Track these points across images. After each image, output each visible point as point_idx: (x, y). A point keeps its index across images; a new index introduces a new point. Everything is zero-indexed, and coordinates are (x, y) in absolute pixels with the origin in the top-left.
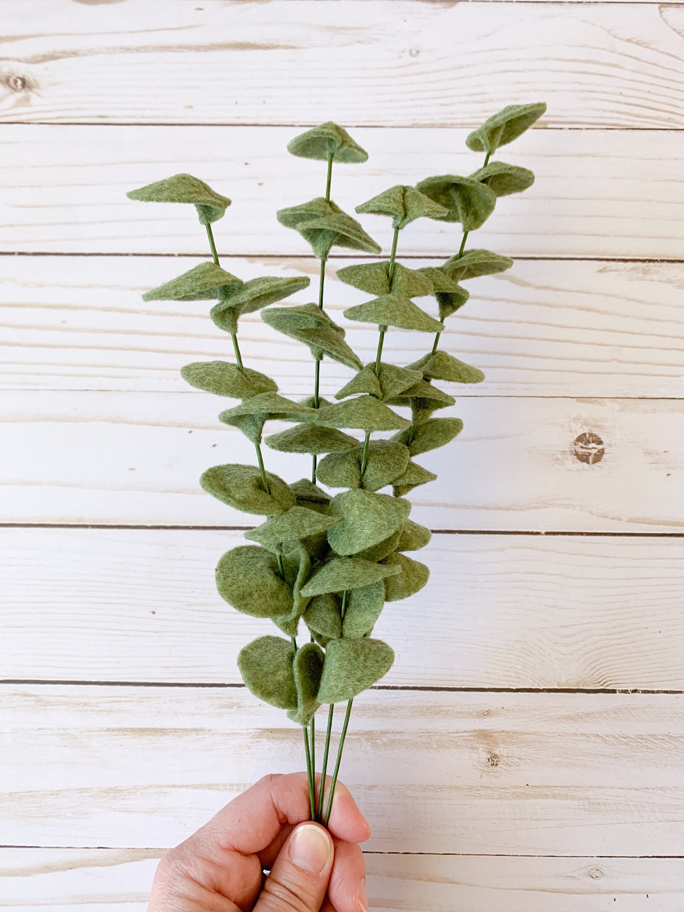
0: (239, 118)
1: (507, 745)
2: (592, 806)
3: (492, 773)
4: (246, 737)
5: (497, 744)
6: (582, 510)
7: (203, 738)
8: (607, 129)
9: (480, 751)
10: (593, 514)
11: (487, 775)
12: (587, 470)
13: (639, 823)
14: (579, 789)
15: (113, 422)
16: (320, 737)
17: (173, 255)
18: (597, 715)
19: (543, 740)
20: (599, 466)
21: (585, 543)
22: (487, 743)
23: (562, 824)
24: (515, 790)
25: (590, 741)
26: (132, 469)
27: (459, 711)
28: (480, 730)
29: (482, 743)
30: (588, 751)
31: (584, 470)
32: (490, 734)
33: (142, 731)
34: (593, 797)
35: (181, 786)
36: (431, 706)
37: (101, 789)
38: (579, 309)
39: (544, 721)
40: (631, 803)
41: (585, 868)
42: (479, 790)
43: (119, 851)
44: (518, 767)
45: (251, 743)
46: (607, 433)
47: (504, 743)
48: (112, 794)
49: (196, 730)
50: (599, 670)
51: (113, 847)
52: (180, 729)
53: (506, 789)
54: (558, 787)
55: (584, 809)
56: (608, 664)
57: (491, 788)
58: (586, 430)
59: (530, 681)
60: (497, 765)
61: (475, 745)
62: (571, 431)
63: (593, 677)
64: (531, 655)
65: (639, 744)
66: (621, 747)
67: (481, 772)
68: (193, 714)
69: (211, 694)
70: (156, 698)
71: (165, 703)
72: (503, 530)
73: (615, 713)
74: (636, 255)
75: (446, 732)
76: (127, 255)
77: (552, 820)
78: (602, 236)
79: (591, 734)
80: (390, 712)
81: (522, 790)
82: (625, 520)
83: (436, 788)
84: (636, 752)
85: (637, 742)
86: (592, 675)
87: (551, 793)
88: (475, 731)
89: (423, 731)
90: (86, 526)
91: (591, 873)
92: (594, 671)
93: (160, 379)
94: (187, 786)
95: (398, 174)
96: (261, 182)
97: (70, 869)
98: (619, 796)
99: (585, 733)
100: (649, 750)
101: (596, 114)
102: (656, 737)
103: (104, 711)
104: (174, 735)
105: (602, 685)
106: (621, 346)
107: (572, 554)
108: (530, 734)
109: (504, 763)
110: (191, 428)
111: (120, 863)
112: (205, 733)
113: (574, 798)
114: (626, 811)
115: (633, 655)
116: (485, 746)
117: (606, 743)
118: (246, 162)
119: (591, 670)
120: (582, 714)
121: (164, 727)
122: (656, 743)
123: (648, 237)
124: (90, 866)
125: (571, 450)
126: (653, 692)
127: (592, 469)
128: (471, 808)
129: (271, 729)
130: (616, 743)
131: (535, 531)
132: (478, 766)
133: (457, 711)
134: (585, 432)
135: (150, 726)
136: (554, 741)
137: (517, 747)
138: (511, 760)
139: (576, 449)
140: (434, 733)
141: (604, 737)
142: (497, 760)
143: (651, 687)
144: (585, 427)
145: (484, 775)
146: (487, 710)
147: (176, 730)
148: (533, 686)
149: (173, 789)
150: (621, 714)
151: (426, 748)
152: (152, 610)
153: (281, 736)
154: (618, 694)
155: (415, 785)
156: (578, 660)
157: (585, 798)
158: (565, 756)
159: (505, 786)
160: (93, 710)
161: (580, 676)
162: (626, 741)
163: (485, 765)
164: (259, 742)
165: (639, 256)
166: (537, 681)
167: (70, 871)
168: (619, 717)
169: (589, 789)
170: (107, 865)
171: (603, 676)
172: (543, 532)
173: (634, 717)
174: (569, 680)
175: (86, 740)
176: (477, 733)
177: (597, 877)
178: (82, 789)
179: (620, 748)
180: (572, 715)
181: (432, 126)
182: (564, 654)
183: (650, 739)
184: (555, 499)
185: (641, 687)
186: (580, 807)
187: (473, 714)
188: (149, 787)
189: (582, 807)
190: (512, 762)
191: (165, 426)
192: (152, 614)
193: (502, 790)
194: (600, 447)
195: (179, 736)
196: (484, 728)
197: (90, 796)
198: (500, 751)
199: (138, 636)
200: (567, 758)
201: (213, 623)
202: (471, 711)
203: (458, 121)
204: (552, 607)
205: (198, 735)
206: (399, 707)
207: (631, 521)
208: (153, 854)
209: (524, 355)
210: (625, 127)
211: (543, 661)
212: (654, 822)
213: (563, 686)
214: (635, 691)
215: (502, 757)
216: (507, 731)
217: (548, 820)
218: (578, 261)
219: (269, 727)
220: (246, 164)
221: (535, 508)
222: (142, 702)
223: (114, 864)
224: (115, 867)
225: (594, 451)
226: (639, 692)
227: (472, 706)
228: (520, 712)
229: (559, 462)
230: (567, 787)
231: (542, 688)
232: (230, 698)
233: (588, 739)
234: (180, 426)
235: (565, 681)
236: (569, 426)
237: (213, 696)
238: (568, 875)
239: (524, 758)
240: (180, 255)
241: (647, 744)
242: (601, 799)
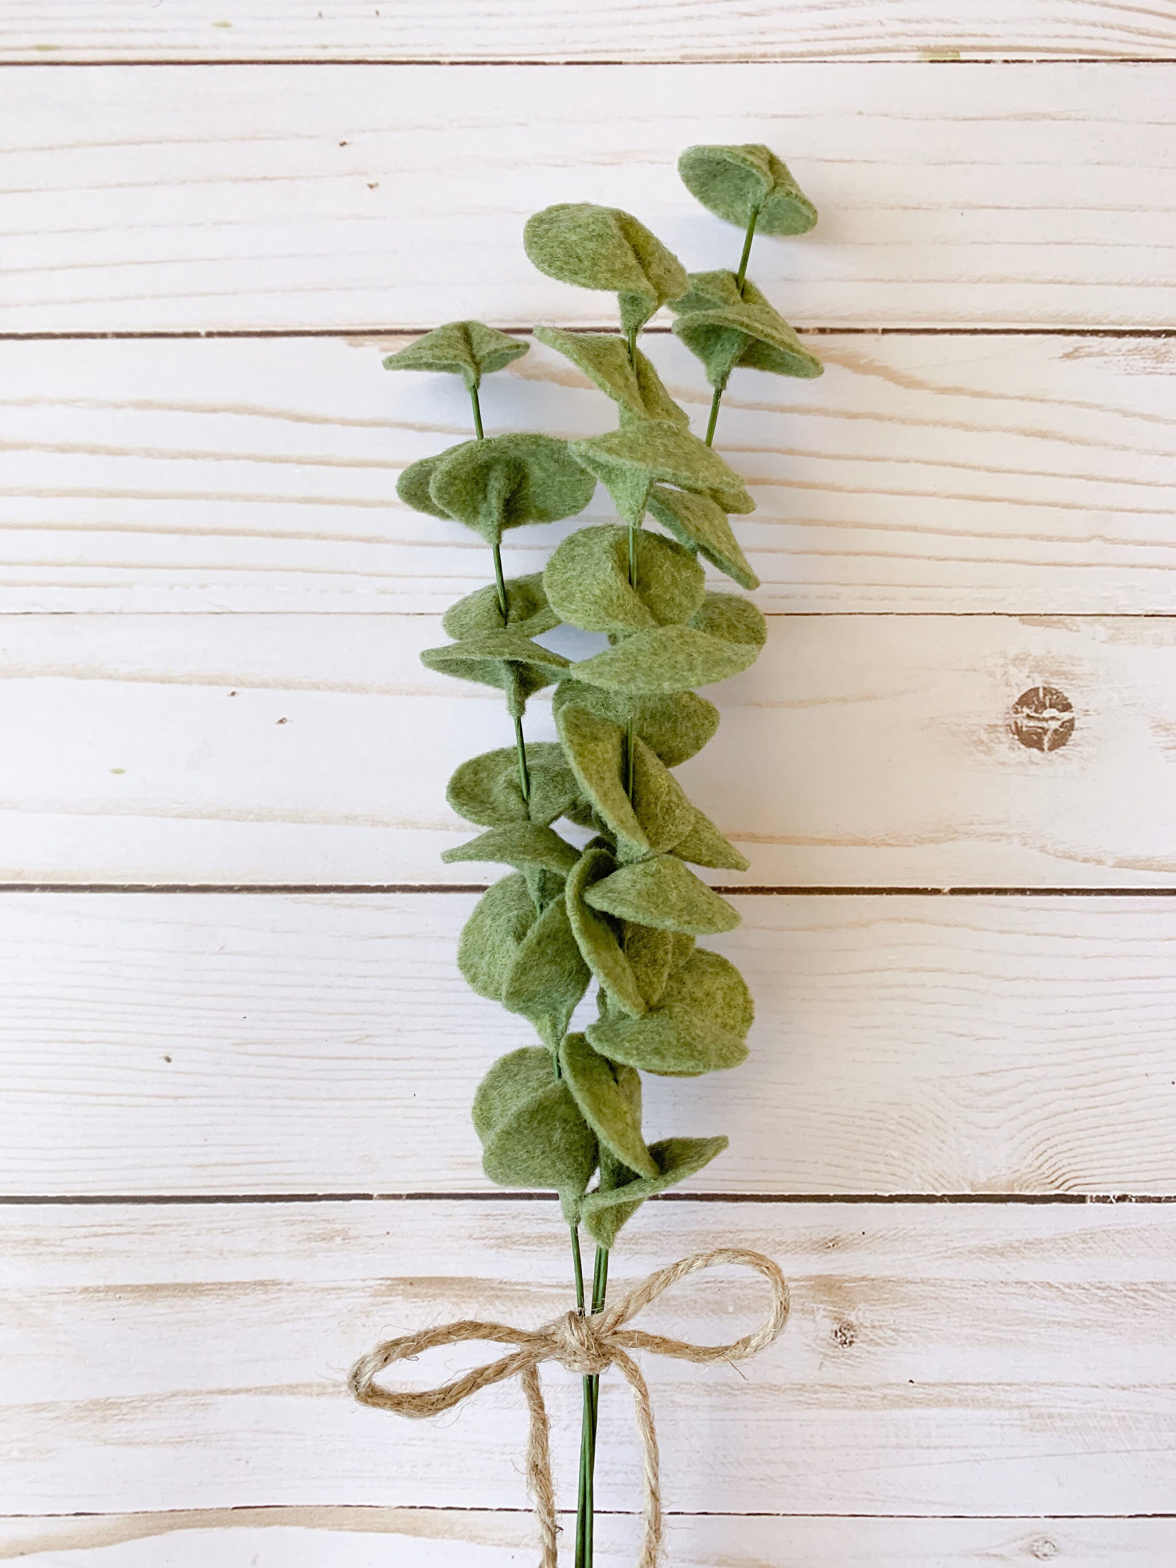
0: (325, 47)
1: (871, 1305)
2: (1037, 1421)
3: (843, 1359)
4: (363, 1294)
5: (852, 1304)
6: (1025, 844)
7: (278, 1298)
8: (1081, 61)
9: (818, 1318)
10: (1047, 853)
11: (833, 1362)
12: (1037, 764)
13: (1128, 1451)
14: (1013, 1388)
15: (80, 676)
16: (505, 1293)
17: (197, 335)
18: (1049, 1246)
19: (943, 1294)
20: (1063, 756)
21: (1029, 909)
22: (832, 1302)
23: (978, 1455)
24: (887, 1391)
25: (1034, 1296)
26: (119, 772)
27: (777, 1239)
28: (820, 1276)
29: (822, 1302)
30: (1031, 1315)
31: (1032, 763)
32: (838, 1285)
33: (154, 1290)
34: (1040, 1403)
35: (237, 1392)
36: (724, 1232)
37: (77, 1404)
38: (1024, 433)
39: (944, 1257)
40: (1112, 1414)
41: (1022, 1539)
42: (816, 1392)
43: (118, 1519)
44: (892, 1347)
45: (372, 1305)
46: (1080, 686)
47: (866, 1301)
48: (98, 1413)
49: (262, 1283)
50: (1051, 1157)
51: (106, 1512)
52: (230, 1284)
53: (870, 1389)
54: (971, 1384)
55: (1022, 1426)
56: (1070, 1145)
57: (841, 1388)
58: (1038, 682)
59: (918, 1181)
60: (851, 1342)
61: (810, 1305)
62: (1007, 684)
63: (1040, 1171)
64: (920, 1130)
65: (1129, 1300)
66: (1095, 1306)
67: (822, 1356)
68: (255, 1255)
69: (291, 1215)
70: (180, 1225)
71: (198, 1235)
72: (867, 886)
73: (1084, 1242)
74: (1141, 323)
75: (753, 1280)
76: (103, 336)
77: (959, 1447)
78: (1071, 283)
79: (1035, 1283)
80: (642, 1244)
81: (901, 1392)
82: (1110, 863)
83: (733, 1389)
84: (1124, 1317)
85: (1125, 1296)
86: (1039, 1168)
87: (957, 1396)
88: (809, 1278)
89: (709, 1279)
90: (29, 888)
91: (1035, 1548)
92: (1042, 1159)
93: (171, 588)
94: (248, 1391)
95: (653, 163)
96: (372, 182)
97: (22, 1554)
98: (1089, 1402)
99: (1024, 1280)
100: (1151, 1313)
101: (1060, 29)
102: (1162, 1287)
103: (76, 1253)
104: (218, 1295)
105: (1058, 1188)
106: (1110, 509)
107: (1001, 932)
108: (916, 1283)
109: (864, 1338)
110: (234, 685)
111: (121, 1540)
112: (280, 1290)
113: (1003, 1406)
114: (1103, 1430)
115: (1119, 1128)
116: (829, 1308)
117: (1066, 1300)
118: (342, 141)
119: (1037, 1159)
120: (1016, 1244)
121: (198, 1280)
122: (1163, 1299)
123: (1166, 285)
124: (61, 1548)
125: (1007, 722)
126: (1159, 1200)
127: (1049, 761)
128: (802, 1426)
129: (410, 1278)
130: (1086, 1300)
131: (930, 887)
132: (814, 1346)
133: (774, 1240)
134: (1037, 686)
135: (169, 1279)
136: (964, 1295)
137: (891, 1308)
138: (879, 1332)
139: (1018, 721)
140: (729, 1282)
141: (1061, 1287)
142: (853, 1333)
143: (1155, 1190)
144: (1036, 676)
145: (827, 1363)
146: (831, 1237)
147: (222, 1286)
148: (922, 1190)
149: (221, 1398)
150: (1095, 1242)
151: (713, 1311)
152: (166, 1055)
153: (431, 1291)
154: (1089, 1204)
155: (692, 1384)
156: (1011, 1139)
157: (1024, 1406)
158: (985, 1325)
159: (866, 1383)
160: (53, 1253)
161: (1014, 1169)
162: (1104, 1295)
163: (828, 1344)
164: (387, 1303)
165: (1147, 324)
166: (931, 1180)
167: (21, 1558)
168: (1090, 1248)
169: (1032, 1388)
170: (93, 1546)
171: (1060, 1169)
172: (947, 888)
173: (1121, 1248)
174: (994, 1177)
175: (41, 1311)
176: (813, 1283)
177: (1045, 1555)
178: (37, 1404)
179: (1093, 1309)
180: (999, 1246)
181: (720, 61)
182: (984, 1128)
183: (1153, 1290)
184: (972, 823)
185: (1134, 1191)
186: (1014, 1422)
187: (805, 1245)
188: (174, 1395)
189: (1019, 1423)
190: (880, 1338)
191: (183, 683)
192: (165, 1063)
193: (862, 1392)
194: (1066, 716)
195: (230, 1296)
196: (826, 1273)
197: (56, 1418)
198: (857, 1318)
199: (138, 1106)
200: (988, 1329)
201: (289, 1078)
202: (802, 1239)
203: (777, 49)
204: (962, 1035)
205: (266, 1293)
206: (660, 1234)
207: (1122, 864)
208: (185, 1520)
209: (915, 529)
210: (1120, 58)
211: (943, 1142)
212: (1158, 1450)
213: (981, 1189)
214: (1122, 1198)
215: (862, 1329)
216: (873, 1277)
217: (951, 1447)
218: (1022, 336)
219: (405, 1276)
220: (343, 144)
221: (931, 841)
222: (153, 1234)
223: (109, 1544)
224: (111, 1548)
225: (1054, 725)
226: (1131, 1201)
227: (803, 1231)
228: (896, 1240)
229: (981, 748)
230: (990, 1384)
231: (939, 1194)
232: (329, 1221)
233: (1031, 1291)
234: (212, 682)
235: (985, 1180)
236: (1005, 673)
237: (294, 1218)
238: (991, 1551)
239: (905, 1329)
240: (210, 335)
241: (1146, 1301)
242: (1055, 1407)
